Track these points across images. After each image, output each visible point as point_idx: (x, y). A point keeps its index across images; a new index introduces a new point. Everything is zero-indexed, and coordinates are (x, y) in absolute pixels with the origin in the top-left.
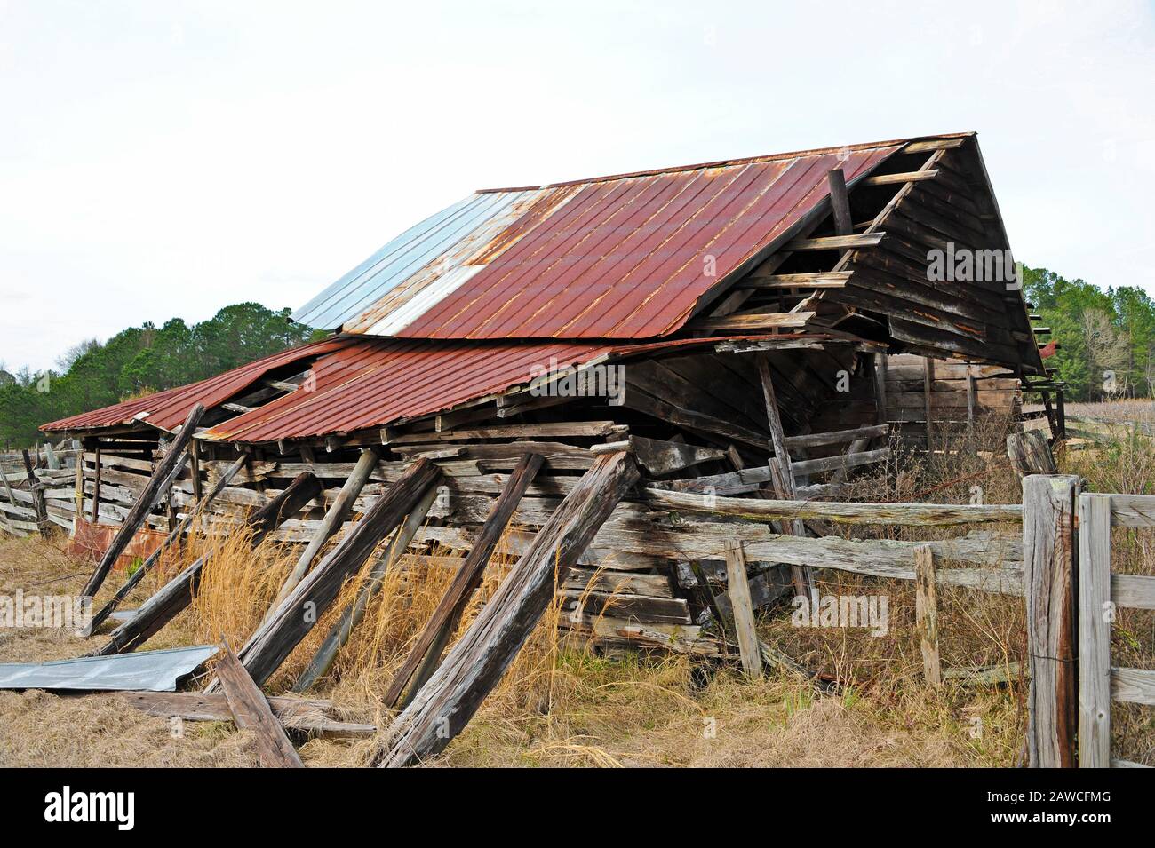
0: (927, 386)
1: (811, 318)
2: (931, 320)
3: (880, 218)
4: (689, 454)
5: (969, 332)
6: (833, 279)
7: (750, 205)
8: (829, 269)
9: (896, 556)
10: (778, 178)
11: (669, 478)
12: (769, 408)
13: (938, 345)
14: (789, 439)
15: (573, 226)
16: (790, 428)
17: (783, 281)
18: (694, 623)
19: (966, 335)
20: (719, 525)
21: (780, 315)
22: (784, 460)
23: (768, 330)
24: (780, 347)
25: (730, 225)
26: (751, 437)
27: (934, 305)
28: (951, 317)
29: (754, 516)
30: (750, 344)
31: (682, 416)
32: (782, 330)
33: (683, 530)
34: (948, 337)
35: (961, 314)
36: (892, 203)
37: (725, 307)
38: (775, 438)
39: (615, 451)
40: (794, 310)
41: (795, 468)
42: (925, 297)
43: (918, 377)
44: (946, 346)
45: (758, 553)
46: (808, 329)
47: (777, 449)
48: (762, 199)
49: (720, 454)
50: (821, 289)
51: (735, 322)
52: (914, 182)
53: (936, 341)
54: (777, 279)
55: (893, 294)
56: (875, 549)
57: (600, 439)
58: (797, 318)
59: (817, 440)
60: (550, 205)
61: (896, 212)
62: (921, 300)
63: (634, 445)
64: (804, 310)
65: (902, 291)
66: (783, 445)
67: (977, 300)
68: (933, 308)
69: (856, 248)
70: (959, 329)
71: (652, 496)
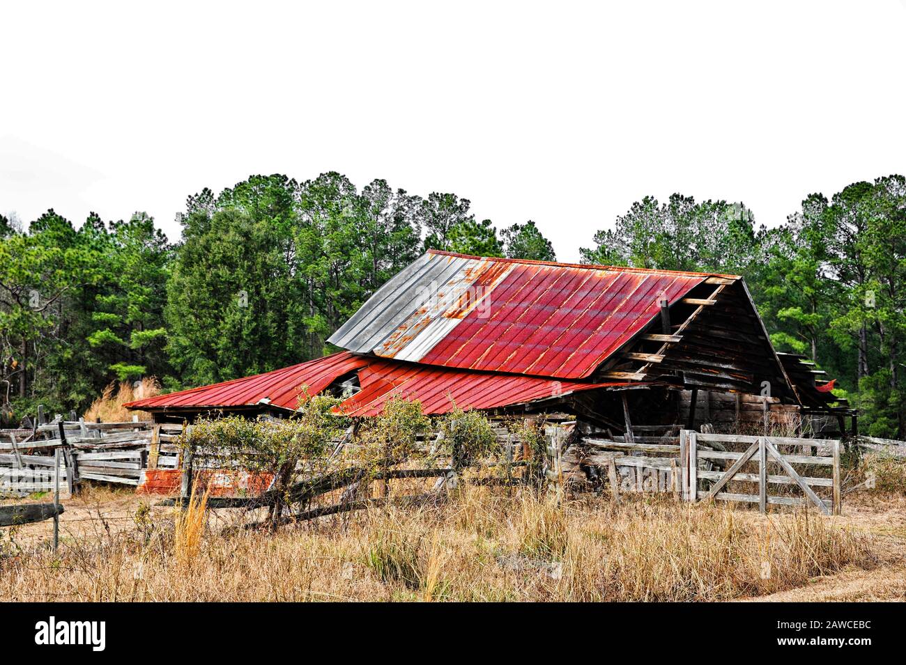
0: (737, 406)
1: (645, 377)
2: (713, 373)
3: (683, 326)
4: (593, 429)
5: (740, 378)
6: (655, 358)
7: (621, 305)
8: (655, 353)
9: (665, 463)
10: (638, 287)
11: (587, 436)
12: (625, 413)
13: (718, 385)
14: (633, 426)
15: (515, 299)
16: (633, 422)
17: (635, 356)
18: (595, 491)
19: (738, 380)
20: (606, 452)
21: (632, 374)
22: (631, 434)
23: (626, 381)
24: (630, 388)
25: (610, 317)
26: (617, 426)
27: (715, 365)
28: (728, 371)
29: (618, 449)
30: (619, 387)
31: (592, 414)
32: (633, 381)
33: (593, 454)
34: (726, 381)
35: (734, 368)
36: (690, 317)
37: (607, 367)
38: (627, 425)
39: (571, 424)
40: (638, 372)
41: (635, 439)
42: (710, 361)
43: (732, 400)
44: (724, 386)
45: (619, 462)
46: (643, 381)
47: (628, 430)
48: (628, 302)
49: (604, 431)
50: (651, 362)
51: (612, 375)
52: (704, 305)
53: (716, 383)
54: (632, 355)
55: (689, 361)
56: (659, 460)
57: (565, 420)
58: (638, 376)
59: (646, 428)
60: (493, 277)
61: (692, 322)
62: (706, 363)
63: (577, 422)
64: (643, 372)
65: (694, 359)
66: (630, 429)
67: (747, 360)
68: (715, 367)
69: (669, 342)
70: (733, 377)
71: (583, 441)
